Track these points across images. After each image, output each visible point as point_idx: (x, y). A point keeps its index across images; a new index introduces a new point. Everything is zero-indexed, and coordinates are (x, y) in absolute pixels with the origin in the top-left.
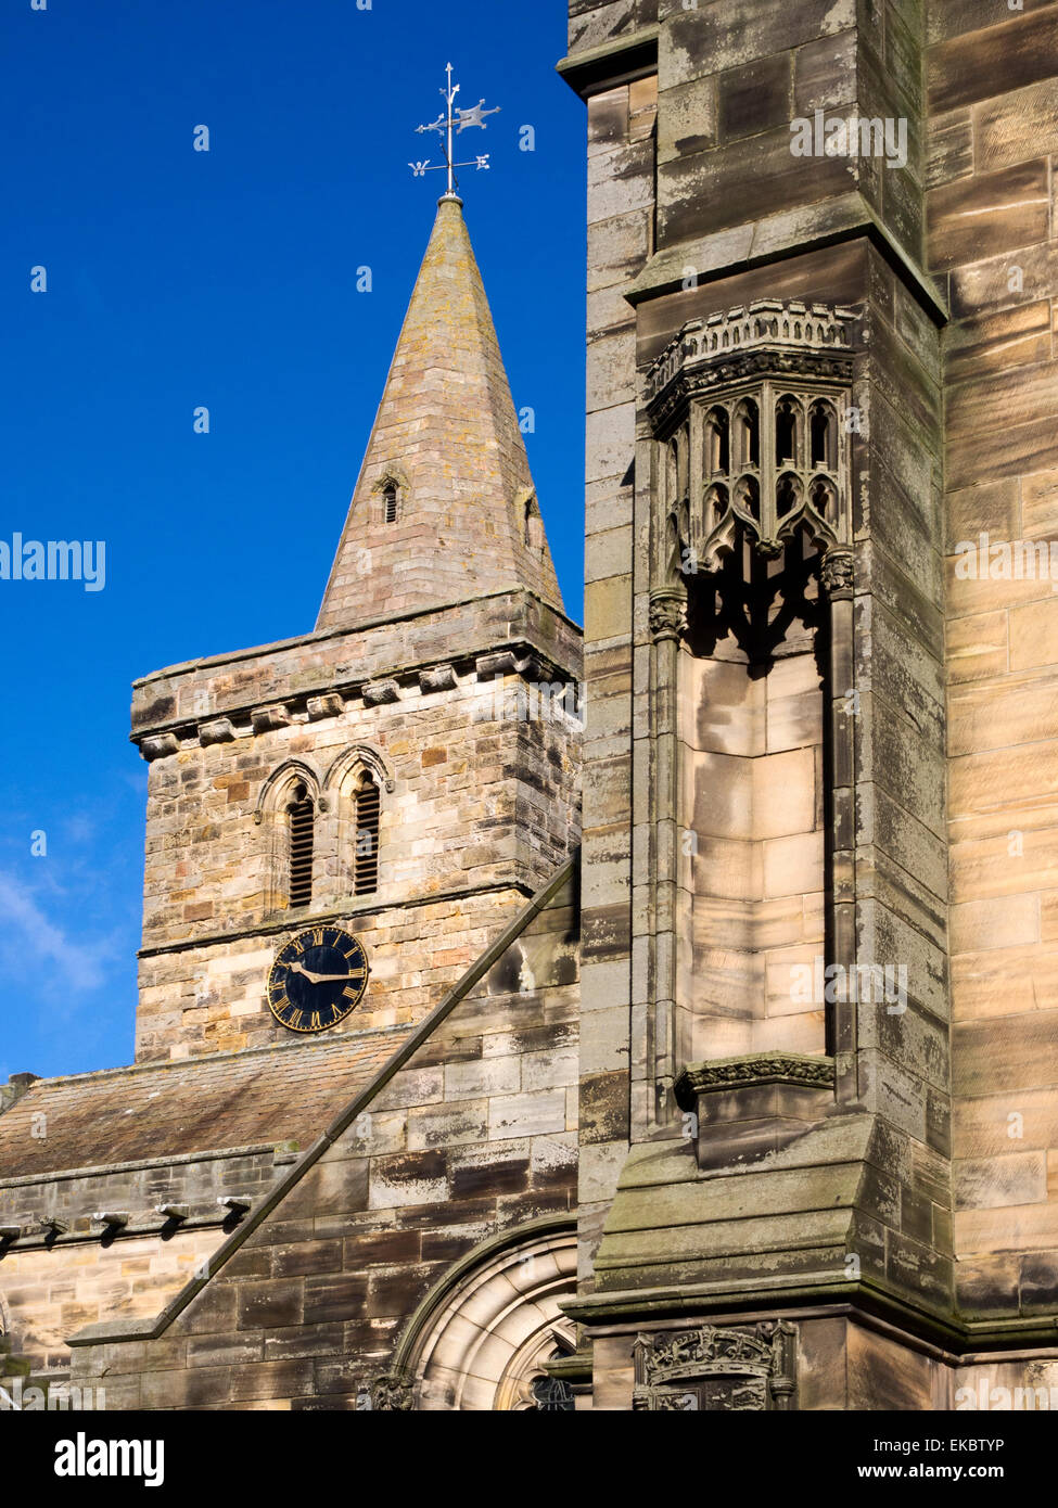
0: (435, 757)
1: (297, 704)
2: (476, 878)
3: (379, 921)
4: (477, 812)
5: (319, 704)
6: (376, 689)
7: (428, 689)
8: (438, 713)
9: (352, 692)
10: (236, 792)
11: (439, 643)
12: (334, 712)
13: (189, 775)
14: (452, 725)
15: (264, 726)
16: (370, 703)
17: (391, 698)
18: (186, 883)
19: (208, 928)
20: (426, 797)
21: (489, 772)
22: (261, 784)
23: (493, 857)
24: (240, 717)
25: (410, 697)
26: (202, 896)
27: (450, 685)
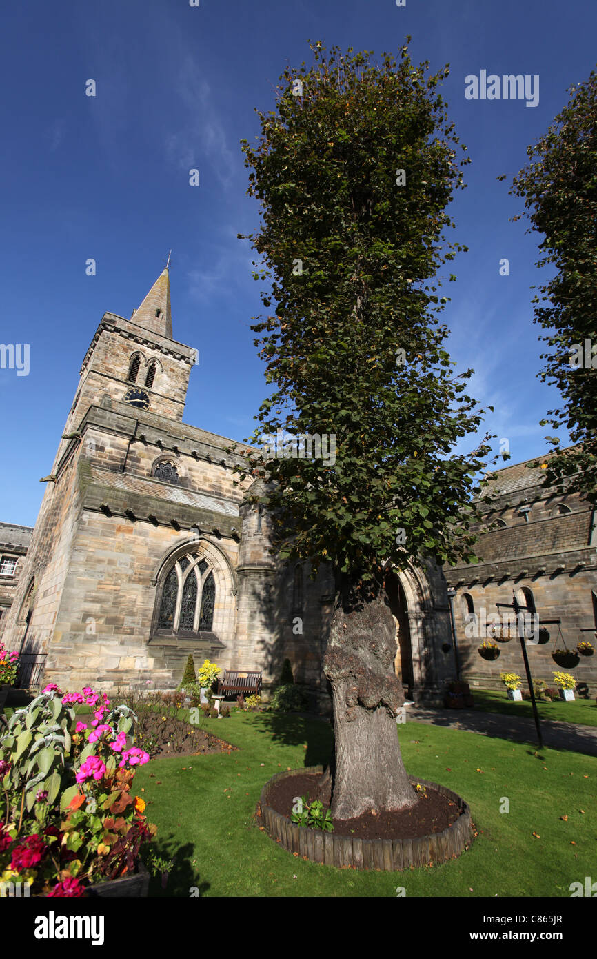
0: (172, 370)
1: (146, 342)
2: (176, 399)
3: (154, 396)
4: (179, 386)
5: (151, 345)
6: (164, 350)
7: (174, 357)
8: (174, 363)
9: (158, 347)
10: (125, 350)
11: (179, 350)
12: (152, 348)
13: (113, 339)
14: (177, 366)
15: (136, 341)
16: (162, 352)
17: (166, 354)
18: (107, 361)
19: (110, 374)
20: (169, 377)
21: (182, 380)
22: (132, 352)
23: (181, 397)
24: (131, 336)
25: (170, 357)
26: (110, 366)
27: (179, 359)
